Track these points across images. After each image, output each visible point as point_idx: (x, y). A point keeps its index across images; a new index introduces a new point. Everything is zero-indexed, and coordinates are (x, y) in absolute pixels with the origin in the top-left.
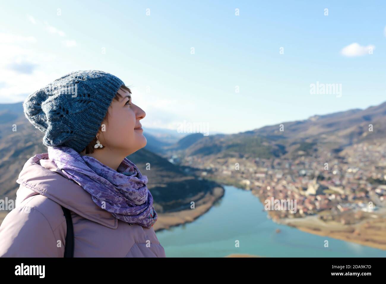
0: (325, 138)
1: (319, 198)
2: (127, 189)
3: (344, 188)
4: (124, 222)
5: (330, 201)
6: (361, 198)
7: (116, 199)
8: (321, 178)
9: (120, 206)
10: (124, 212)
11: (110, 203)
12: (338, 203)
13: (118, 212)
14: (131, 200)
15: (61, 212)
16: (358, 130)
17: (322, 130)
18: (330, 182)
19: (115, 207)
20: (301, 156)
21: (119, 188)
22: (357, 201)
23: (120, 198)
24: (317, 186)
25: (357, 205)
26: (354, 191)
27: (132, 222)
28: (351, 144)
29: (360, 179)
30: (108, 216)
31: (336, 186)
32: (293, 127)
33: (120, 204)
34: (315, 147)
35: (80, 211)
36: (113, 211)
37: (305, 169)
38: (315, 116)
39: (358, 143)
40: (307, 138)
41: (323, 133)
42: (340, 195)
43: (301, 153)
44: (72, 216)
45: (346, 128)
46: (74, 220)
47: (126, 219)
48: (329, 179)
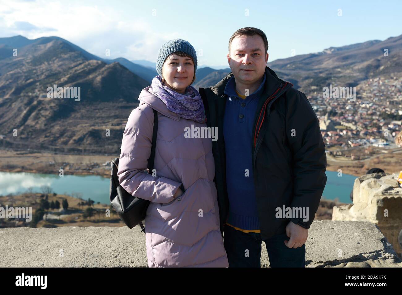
0: (340, 72)
1: (329, 134)
2: (183, 102)
3: (356, 124)
4: (183, 118)
5: (341, 136)
6: (372, 134)
7: (177, 106)
8: (333, 113)
9: (180, 110)
10: (181, 113)
11: (175, 109)
12: (349, 138)
13: (178, 113)
14: (187, 108)
15: (153, 112)
16: (375, 64)
17: (337, 64)
18: (342, 117)
19: (177, 110)
20: (314, 91)
21: (179, 101)
22: (368, 137)
23: (179, 106)
24: (328, 122)
25: (368, 140)
26: (366, 126)
27: (187, 118)
28: (366, 78)
29: (372, 114)
30: (175, 115)
31: (348, 121)
32: (307, 61)
33: (180, 109)
34: (328, 82)
35: (161, 112)
36: (176, 112)
37: (317, 104)
38: (331, 48)
39: (374, 77)
40: (321, 73)
41: (338, 67)
42: (352, 130)
43: (313, 88)
44: (158, 114)
45: (363, 61)
46: (159, 115)
47: (184, 117)
48: (342, 114)
